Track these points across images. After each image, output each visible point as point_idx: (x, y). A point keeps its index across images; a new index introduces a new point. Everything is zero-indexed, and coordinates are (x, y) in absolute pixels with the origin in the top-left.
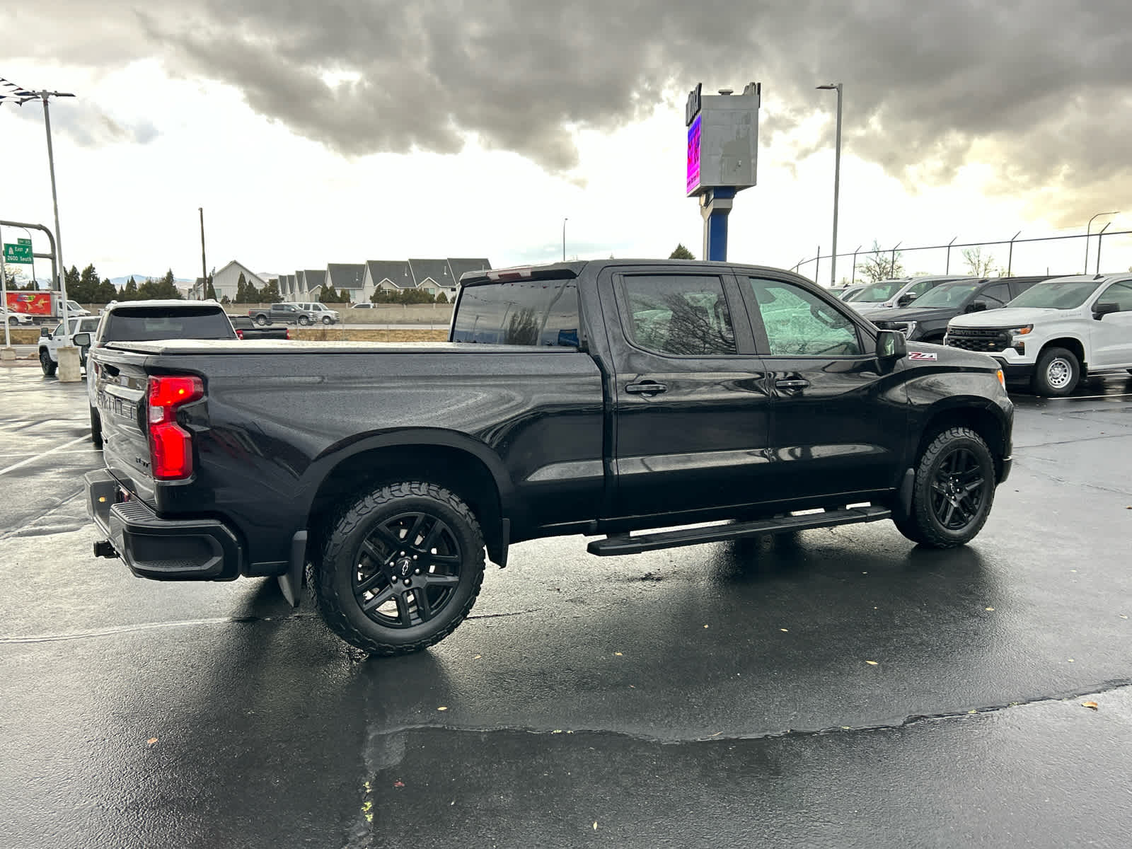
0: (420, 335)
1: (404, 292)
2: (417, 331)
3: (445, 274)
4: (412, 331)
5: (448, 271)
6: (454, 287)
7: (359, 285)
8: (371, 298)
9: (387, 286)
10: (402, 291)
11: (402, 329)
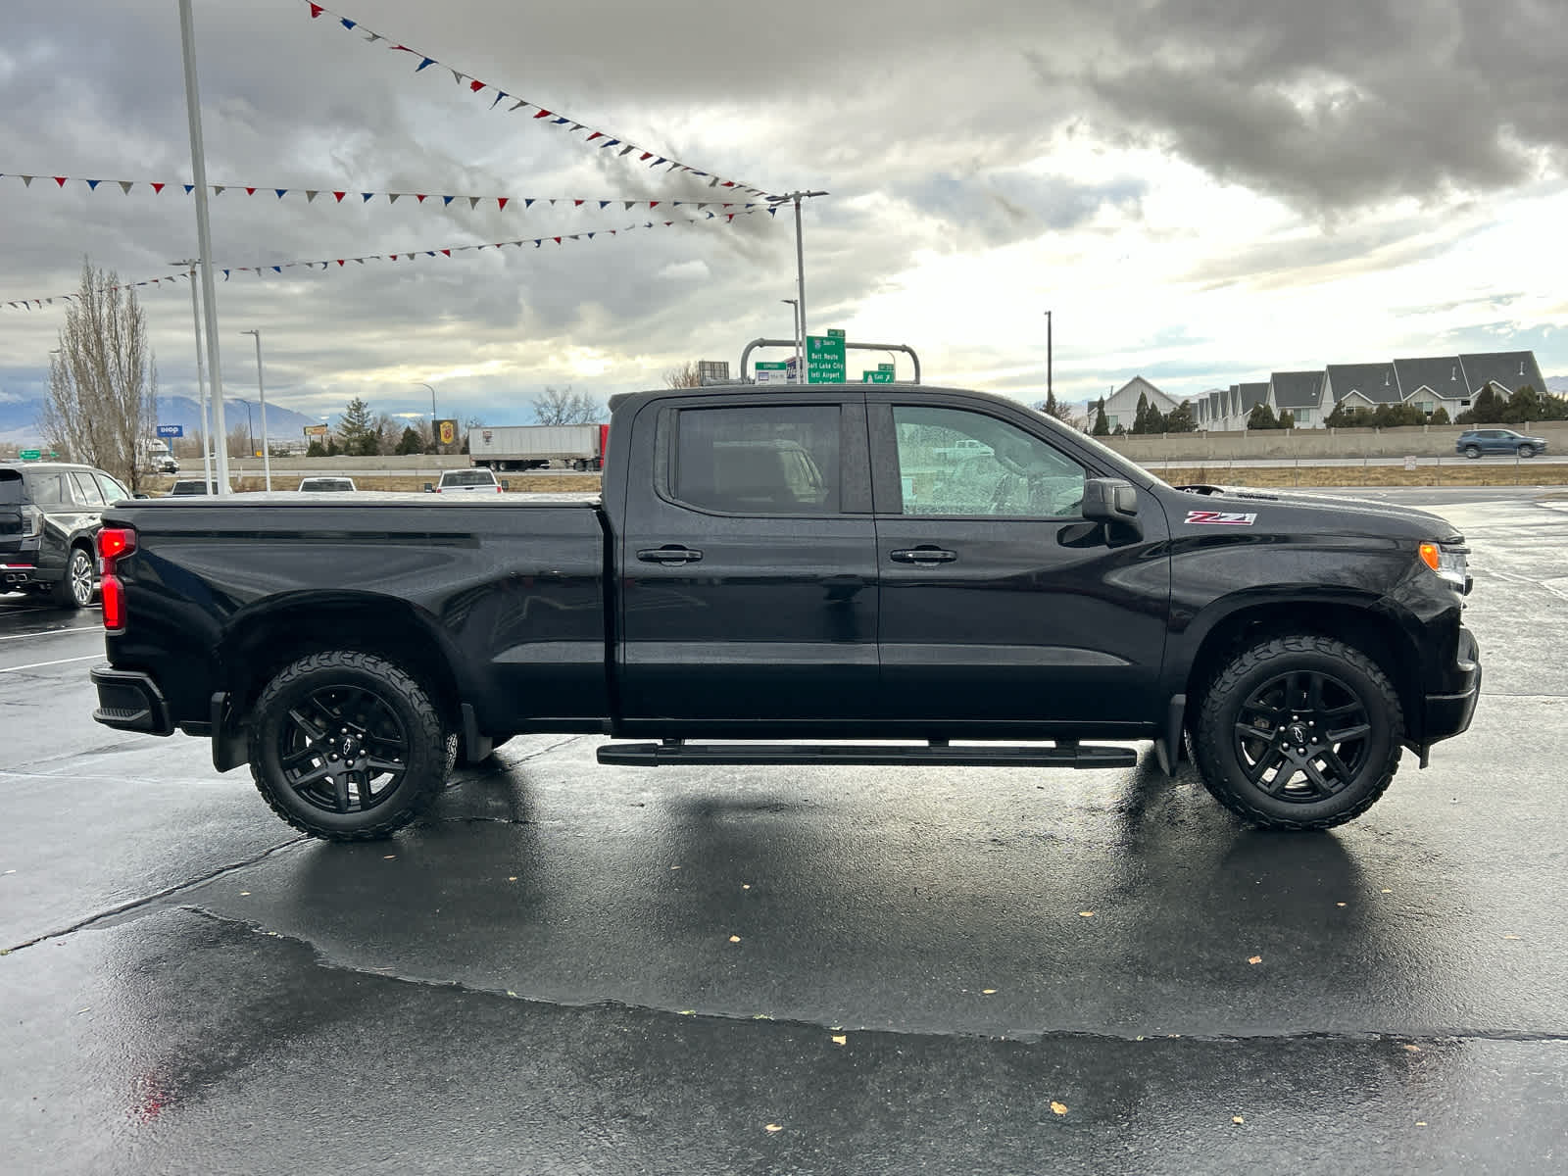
0: (1357, 474)
1: (1377, 410)
2: (1353, 469)
3: (1454, 379)
4: (1346, 468)
5: (1459, 374)
6: (1467, 398)
7: (1315, 403)
8: (1326, 421)
9: (1354, 401)
10: (1375, 408)
11: (1328, 465)
